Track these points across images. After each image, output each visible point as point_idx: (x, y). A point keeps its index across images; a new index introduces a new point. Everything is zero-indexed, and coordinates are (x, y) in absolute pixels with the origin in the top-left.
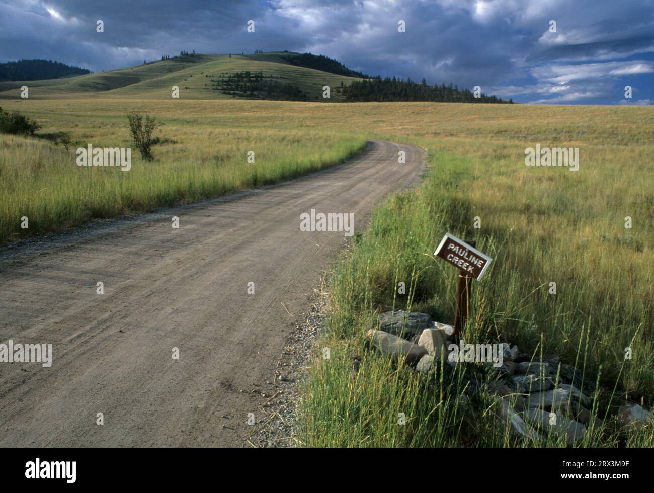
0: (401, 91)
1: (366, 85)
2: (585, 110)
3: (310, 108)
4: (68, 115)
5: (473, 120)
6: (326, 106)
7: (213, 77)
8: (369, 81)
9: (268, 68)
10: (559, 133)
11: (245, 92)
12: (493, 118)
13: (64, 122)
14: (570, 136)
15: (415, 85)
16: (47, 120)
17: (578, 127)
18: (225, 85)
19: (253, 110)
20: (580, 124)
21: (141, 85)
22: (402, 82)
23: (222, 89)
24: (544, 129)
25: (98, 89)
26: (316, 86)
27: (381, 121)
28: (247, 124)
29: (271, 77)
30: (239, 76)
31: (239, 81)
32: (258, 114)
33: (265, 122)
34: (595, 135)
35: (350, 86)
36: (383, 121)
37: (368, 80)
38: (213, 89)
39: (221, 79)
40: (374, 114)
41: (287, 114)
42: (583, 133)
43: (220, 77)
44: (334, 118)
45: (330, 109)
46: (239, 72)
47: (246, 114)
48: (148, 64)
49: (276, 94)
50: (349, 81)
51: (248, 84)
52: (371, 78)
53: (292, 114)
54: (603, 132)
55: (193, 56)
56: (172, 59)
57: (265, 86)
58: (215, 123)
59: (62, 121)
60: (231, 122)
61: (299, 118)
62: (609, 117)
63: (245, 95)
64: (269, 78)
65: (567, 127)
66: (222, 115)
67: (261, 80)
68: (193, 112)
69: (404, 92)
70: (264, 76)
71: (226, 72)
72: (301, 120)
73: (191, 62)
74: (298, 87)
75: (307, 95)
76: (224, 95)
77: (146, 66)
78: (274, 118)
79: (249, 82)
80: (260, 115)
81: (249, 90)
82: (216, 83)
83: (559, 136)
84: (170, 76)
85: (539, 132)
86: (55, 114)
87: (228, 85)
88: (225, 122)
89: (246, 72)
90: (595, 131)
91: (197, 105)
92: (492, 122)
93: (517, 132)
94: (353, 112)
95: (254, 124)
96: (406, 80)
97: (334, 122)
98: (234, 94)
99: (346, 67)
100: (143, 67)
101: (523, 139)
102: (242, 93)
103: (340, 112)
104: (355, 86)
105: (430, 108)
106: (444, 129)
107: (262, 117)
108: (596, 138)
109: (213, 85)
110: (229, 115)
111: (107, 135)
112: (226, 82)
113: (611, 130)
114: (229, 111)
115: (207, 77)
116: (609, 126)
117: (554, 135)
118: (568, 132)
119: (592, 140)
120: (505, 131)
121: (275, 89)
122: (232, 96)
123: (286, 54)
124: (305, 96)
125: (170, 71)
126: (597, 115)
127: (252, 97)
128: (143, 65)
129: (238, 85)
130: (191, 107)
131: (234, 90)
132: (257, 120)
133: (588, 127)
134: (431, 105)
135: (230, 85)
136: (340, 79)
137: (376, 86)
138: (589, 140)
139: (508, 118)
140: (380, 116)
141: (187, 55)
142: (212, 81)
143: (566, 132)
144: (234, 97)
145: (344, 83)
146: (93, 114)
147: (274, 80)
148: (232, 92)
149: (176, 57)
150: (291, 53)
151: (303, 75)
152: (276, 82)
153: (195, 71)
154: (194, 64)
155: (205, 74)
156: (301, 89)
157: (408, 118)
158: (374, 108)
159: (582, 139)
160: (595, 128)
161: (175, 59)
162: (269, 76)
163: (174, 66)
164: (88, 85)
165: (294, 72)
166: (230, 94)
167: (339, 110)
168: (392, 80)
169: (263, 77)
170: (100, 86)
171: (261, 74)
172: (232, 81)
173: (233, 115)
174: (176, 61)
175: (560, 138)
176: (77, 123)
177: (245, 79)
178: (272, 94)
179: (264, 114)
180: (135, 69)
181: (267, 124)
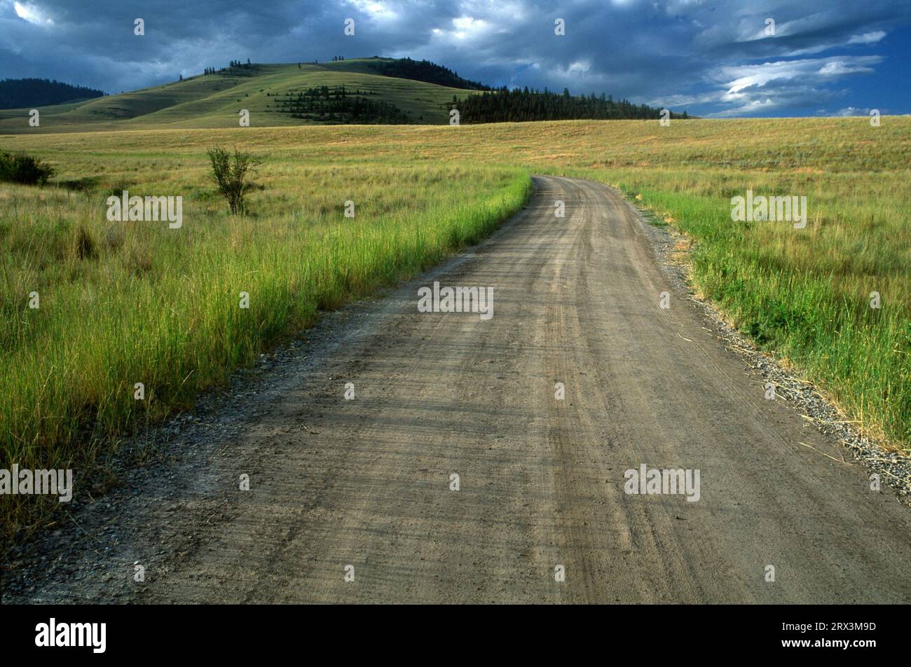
0: (536, 106)
1: (488, 99)
2: (800, 124)
3: (422, 133)
4: (85, 154)
5: (650, 142)
6: (443, 130)
7: (277, 95)
8: (492, 93)
9: (352, 81)
10: (775, 157)
11: (323, 114)
12: (678, 139)
13: (82, 165)
14: (791, 160)
15: (555, 97)
16: (57, 162)
17: (798, 148)
18: (294, 105)
19: (342, 138)
20: (801, 144)
21: (178, 110)
22: (537, 94)
23: (290, 112)
24: (754, 152)
25: (117, 117)
26: (418, 102)
27: (523, 148)
28: (340, 158)
29: (358, 93)
30: (313, 93)
31: (313, 99)
32: (351, 145)
33: (364, 154)
34: (825, 158)
35: (466, 101)
36: (526, 148)
37: (490, 92)
38: (278, 111)
39: (288, 98)
40: (511, 139)
41: (391, 143)
42: (808, 155)
43: (288, 95)
44: (457, 146)
45: (450, 133)
46: (313, 87)
47: (334, 144)
48: (185, 80)
49: (365, 116)
50: (464, 94)
51: (325, 103)
52: (494, 90)
53: (398, 143)
54: (835, 154)
55: (247, 66)
56: (219, 73)
57: (349, 106)
58: (295, 158)
59: (80, 163)
60: (317, 156)
61: (410, 148)
62: (836, 133)
63: (322, 118)
64: (353, 94)
65: (783, 148)
66: (301, 147)
67: (344, 97)
68: (259, 144)
69: (539, 107)
70: (348, 91)
71: (295, 88)
72: (413, 150)
73: (245, 75)
74: (394, 105)
75: (408, 115)
76: (294, 119)
77: (182, 84)
78: (374, 149)
79: (327, 100)
80: (353, 145)
81: (328, 112)
82: (282, 104)
83: (776, 161)
84: (217, 95)
85: (747, 156)
86: (66, 153)
87: (298, 105)
88: (308, 156)
89: (323, 87)
90: (823, 152)
91: (265, 135)
92: (679, 145)
93: (717, 157)
94: (481, 137)
95: (350, 158)
96: (542, 91)
97: (460, 151)
98: (307, 117)
99: (459, 75)
100: (178, 85)
101: (728, 166)
102: (318, 115)
103: (465, 138)
104: (473, 100)
105: (587, 128)
106: (616, 157)
107: (358, 148)
108: (827, 161)
109: (278, 106)
110: (311, 146)
111: (156, 181)
112: (295, 101)
113: (844, 150)
114: (310, 142)
115: (268, 95)
116: (841, 145)
117: (769, 160)
118: (787, 155)
119: (822, 164)
120: (701, 156)
121: (363, 109)
122: (304, 120)
123: (376, 60)
124: (405, 117)
125: (217, 88)
126: (820, 131)
127: (331, 120)
128: (179, 82)
129: (313, 105)
130: (255, 138)
131: (307, 112)
132: (352, 151)
133: (813, 147)
134: (588, 124)
135: (300, 105)
136: (452, 93)
137: (502, 100)
138: (817, 165)
139: (698, 138)
140: (520, 141)
141: (239, 65)
142: (275, 101)
143: (784, 156)
144: (307, 122)
145: (458, 98)
146: (120, 151)
147: (360, 96)
148: (304, 115)
149: (224, 70)
150: (382, 59)
151: (401, 88)
152: (364, 99)
153: (252, 87)
154: (250, 79)
155: (267, 91)
156: (398, 108)
157: (559, 142)
158: (510, 130)
159: (808, 163)
160: (822, 149)
161: (223, 72)
162: (355, 91)
163: (222, 81)
164: (102, 112)
165: (389, 84)
166: (301, 117)
167: (462, 135)
168: (522, 91)
169: (347, 94)
170: (119, 113)
171: (344, 89)
172: (304, 100)
173: (318, 146)
174: (224, 75)
175: (778, 163)
176: (103, 165)
177: (321, 97)
178: (360, 115)
179: (359, 143)
180: (167, 88)
181: (366, 157)
